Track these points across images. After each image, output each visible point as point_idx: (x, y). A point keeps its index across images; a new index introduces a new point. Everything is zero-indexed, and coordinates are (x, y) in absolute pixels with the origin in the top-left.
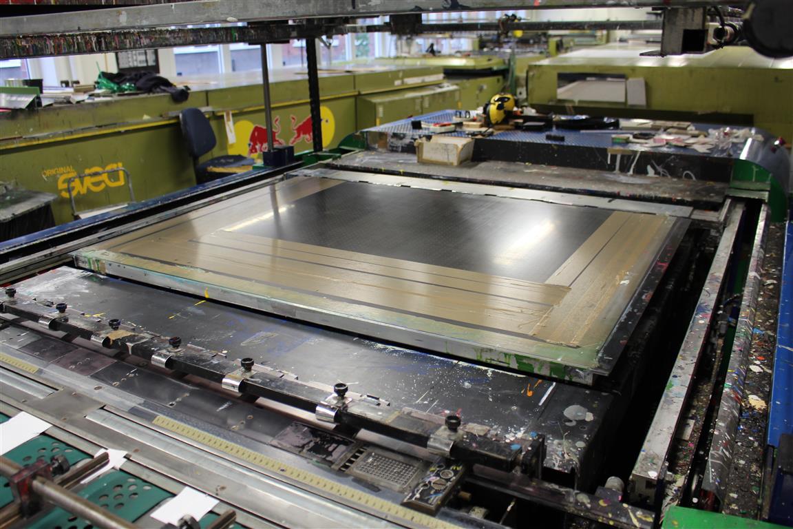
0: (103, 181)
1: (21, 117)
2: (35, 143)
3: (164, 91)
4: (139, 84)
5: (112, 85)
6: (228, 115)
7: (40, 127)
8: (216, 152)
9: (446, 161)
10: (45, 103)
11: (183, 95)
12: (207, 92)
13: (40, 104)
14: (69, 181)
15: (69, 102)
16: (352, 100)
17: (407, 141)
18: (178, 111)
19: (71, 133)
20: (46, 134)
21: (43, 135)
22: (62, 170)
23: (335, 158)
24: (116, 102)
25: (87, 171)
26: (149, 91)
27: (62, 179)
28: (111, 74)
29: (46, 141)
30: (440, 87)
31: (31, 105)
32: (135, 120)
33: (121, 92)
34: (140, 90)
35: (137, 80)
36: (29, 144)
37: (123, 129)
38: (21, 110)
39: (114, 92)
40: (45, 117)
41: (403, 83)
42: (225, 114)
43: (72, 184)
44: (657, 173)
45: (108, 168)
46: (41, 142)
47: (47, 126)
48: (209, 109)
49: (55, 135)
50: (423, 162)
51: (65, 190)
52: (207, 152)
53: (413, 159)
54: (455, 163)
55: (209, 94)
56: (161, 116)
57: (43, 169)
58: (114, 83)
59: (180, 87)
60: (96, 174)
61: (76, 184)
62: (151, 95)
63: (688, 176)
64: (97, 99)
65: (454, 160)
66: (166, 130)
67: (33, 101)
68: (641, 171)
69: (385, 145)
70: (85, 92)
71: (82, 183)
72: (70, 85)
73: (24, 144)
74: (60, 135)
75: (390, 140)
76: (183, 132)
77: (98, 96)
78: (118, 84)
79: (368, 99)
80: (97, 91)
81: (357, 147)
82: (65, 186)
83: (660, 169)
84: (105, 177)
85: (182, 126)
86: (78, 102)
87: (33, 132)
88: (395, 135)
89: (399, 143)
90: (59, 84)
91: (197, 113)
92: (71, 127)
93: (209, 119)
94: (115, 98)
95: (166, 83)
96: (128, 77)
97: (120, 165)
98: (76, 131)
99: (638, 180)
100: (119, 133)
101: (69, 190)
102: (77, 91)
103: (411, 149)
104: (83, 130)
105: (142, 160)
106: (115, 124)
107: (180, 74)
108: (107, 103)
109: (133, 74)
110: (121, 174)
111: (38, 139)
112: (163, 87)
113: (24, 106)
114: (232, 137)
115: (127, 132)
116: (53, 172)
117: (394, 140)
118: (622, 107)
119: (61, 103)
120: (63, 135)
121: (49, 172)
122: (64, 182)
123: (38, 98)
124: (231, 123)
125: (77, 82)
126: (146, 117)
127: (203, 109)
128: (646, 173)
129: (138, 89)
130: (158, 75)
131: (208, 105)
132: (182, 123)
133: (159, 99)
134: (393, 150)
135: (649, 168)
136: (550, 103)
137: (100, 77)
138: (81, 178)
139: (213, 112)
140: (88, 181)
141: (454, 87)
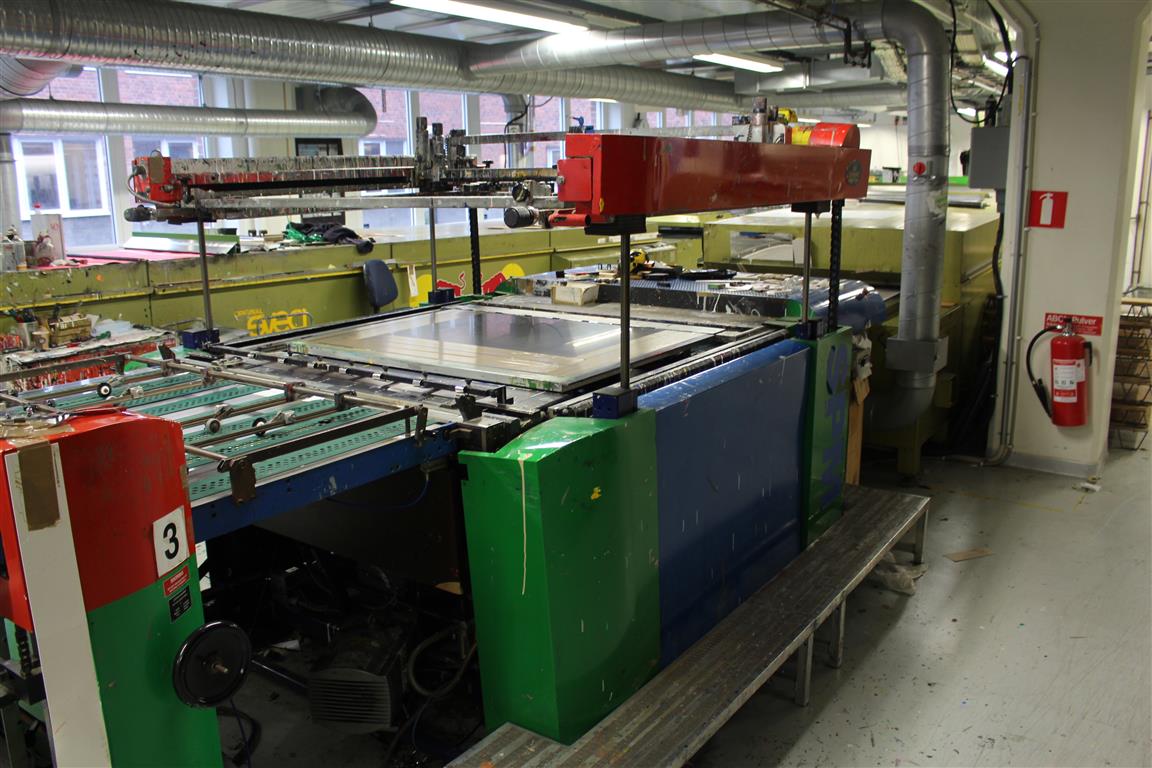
0: (288, 325)
1: (222, 261)
2: (232, 285)
3: (350, 242)
4: (326, 235)
5: (301, 235)
6: (411, 268)
7: (236, 272)
8: (397, 303)
9: (572, 301)
10: (243, 250)
11: (368, 247)
12: (391, 245)
13: (239, 250)
14: (259, 322)
15: (263, 250)
16: (548, 257)
17: (548, 287)
18: (362, 262)
19: (263, 278)
20: (240, 278)
21: (239, 279)
22: (252, 311)
23: (486, 299)
24: (305, 251)
25: (274, 314)
26: (336, 242)
27: (251, 320)
28: (298, 225)
29: (241, 284)
30: (653, 247)
31: (232, 251)
32: (322, 269)
33: (309, 243)
34: (327, 241)
35: (324, 231)
36: (227, 286)
37: (309, 277)
38: (223, 255)
39: (302, 242)
40: (241, 262)
41: (607, 241)
42: (408, 267)
43: (261, 326)
44: (733, 311)
45: (294, 312)
46: (237, 285)
47: (242, 271)
48: (393, 261)
49: (248, 280)
50: (555, 302)
51: (253, 331)
52: (388, 303)
53: (548, 300)
54: (580, 303)
55: (394, 247)
56: (346, 266)
57: (236, 310)
58: (302, 233)
59: (366, 239)
60: (283, 317)
61: (264, 325)
62: (338, 246)
63: (755, 313)
64: (287, 248)
65: (579, 300)
66: (350, 280)
67: (233, 249)
68: (721, 309)
69: (530, 291)
70: (275, 241)
71: (269, 325)
72: (258, 234)
73: (222, 286)
74: (253, 280)
75: (535, 286)
76: (366, 281)
77: (288, 245)
78: (306, 234)
79: (564, 257)
80: (286, 241)
81: (509, 291)
82: (255, 327)
83: (735, 308)
84: (289, 320)
85: (365, 277)
86: (271, 250)
87: (231, 276)
88: (539, 282)
89: (542, 289)
90: (247, 234)
91: (380, 265)
92: (263, 272)
93: (392, 271)
94: (303, 247)
95: (352, 235)
96: (316, 228)
97: (304, 311)
98: (267, 277)
99: (719, 316)
100: (306, 280)
101: (258, 331)
102: (268, 240)
103: (548, 294)
104: (274, 276)
105: (325, 308)
106: (302, 272)
107: (367, 226)
108: (296, 252)
109: (321, 225)
110: (305, 317)
111: (234, 282)
112: (349, 239)
113: (225, 252)
114: (414, 291)
115: (313, 280)
116: (244, 313)
117: (538, 286)
118: (791, 266)
119: (255, 250)
120: (256, 279)
121: (241, 313)
122: (253, 323)
123: (238, 245)
124: (414, 276)
125: (265, 232)
126: (331, 267)
127: (387, 262)
128: (725, 311)
129: (326, 240)
130: (344, 226)
131: (391, 257)
132: (365, 273)
133: (345, 249)
134: (537, 294)
135: (727, 307)
136: (725, 262)
137: (288, 227)
138: (269, 319)
139: (397, 265)
140: (275, 323)
141: (670, 247)
